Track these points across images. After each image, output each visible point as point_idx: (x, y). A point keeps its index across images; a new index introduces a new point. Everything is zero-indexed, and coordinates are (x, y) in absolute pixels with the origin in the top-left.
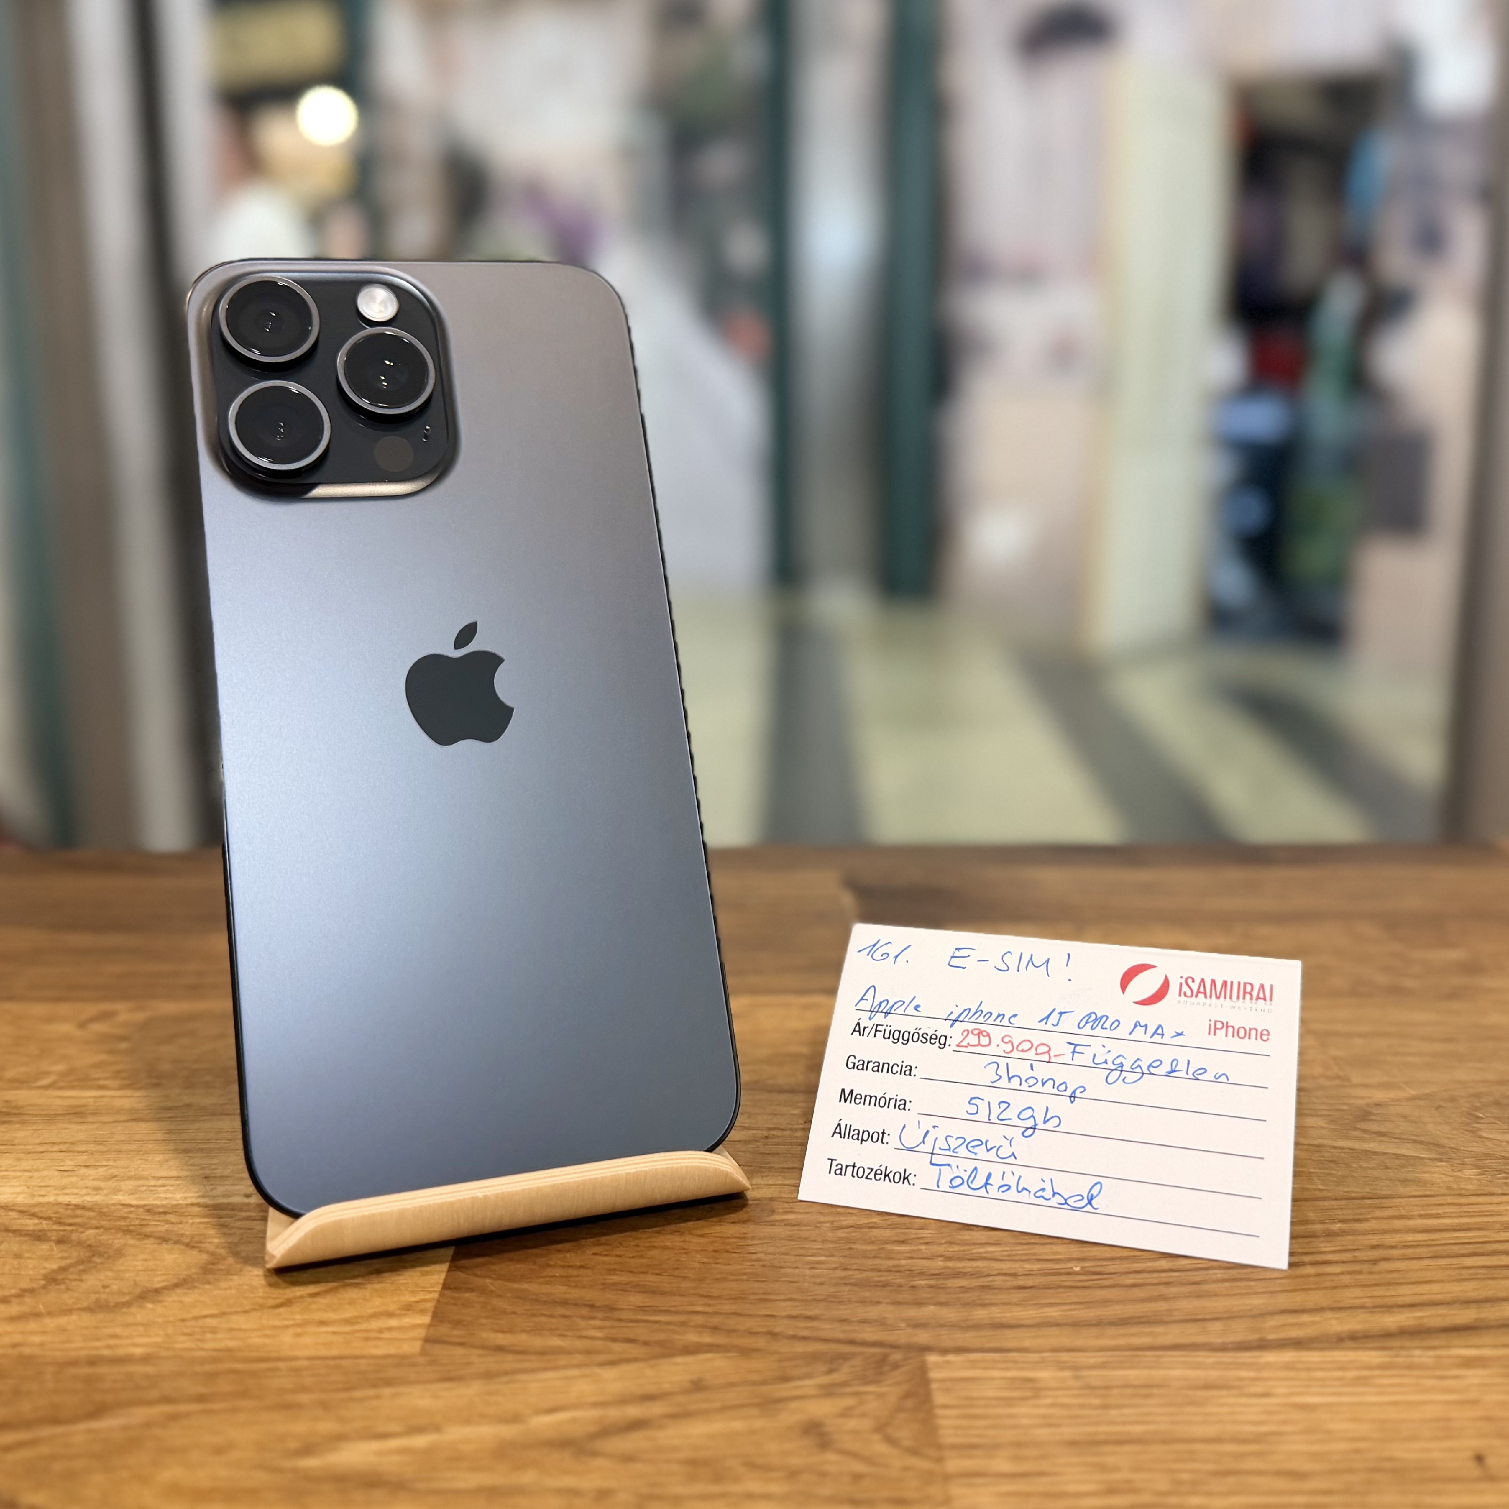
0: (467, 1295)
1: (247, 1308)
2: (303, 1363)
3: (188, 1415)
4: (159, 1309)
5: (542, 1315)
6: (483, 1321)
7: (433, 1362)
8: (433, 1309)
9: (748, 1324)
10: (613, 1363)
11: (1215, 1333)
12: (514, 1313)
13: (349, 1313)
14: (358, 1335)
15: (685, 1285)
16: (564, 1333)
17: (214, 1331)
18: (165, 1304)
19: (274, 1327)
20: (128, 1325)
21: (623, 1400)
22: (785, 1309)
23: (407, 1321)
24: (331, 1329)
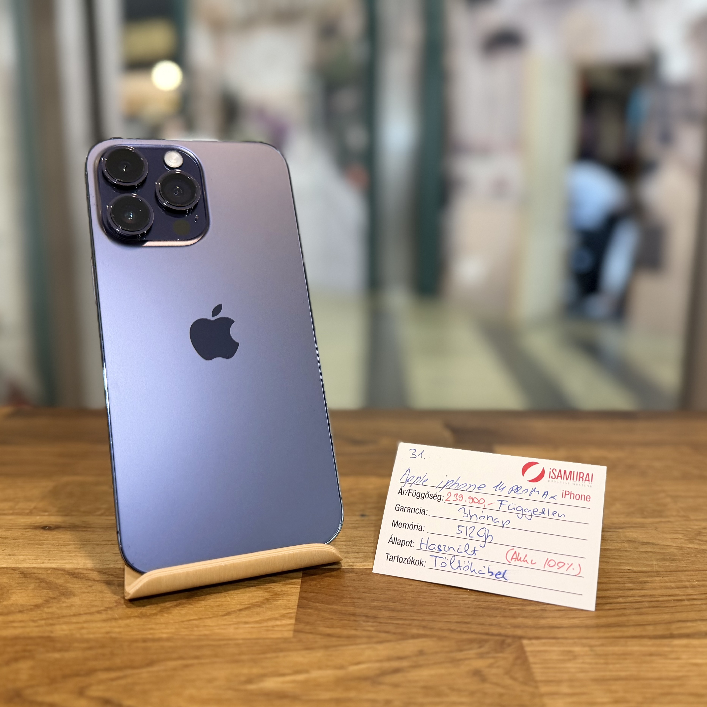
0: (309, 610)
1: (211, 616)
2: (240, 641)
3: (192, 665)
4: (171, 616)
5: (345, 620)
6: (319, 622)
7: (300, 641)
8: (295, 617)
9: (439, 625)
10: (381, 642)
11: (650, 630)
12: (332, 619)
13: (258, 618)
14: (263, 628)
15: (407, 607)
16: (356, 628)
17: (197, 626)
18: (172, 614)
19: (224, 625)
20: (157, 624)
21: (389, 659)
22: (455, 618)
23: (285, 622)
24: (250, 626)
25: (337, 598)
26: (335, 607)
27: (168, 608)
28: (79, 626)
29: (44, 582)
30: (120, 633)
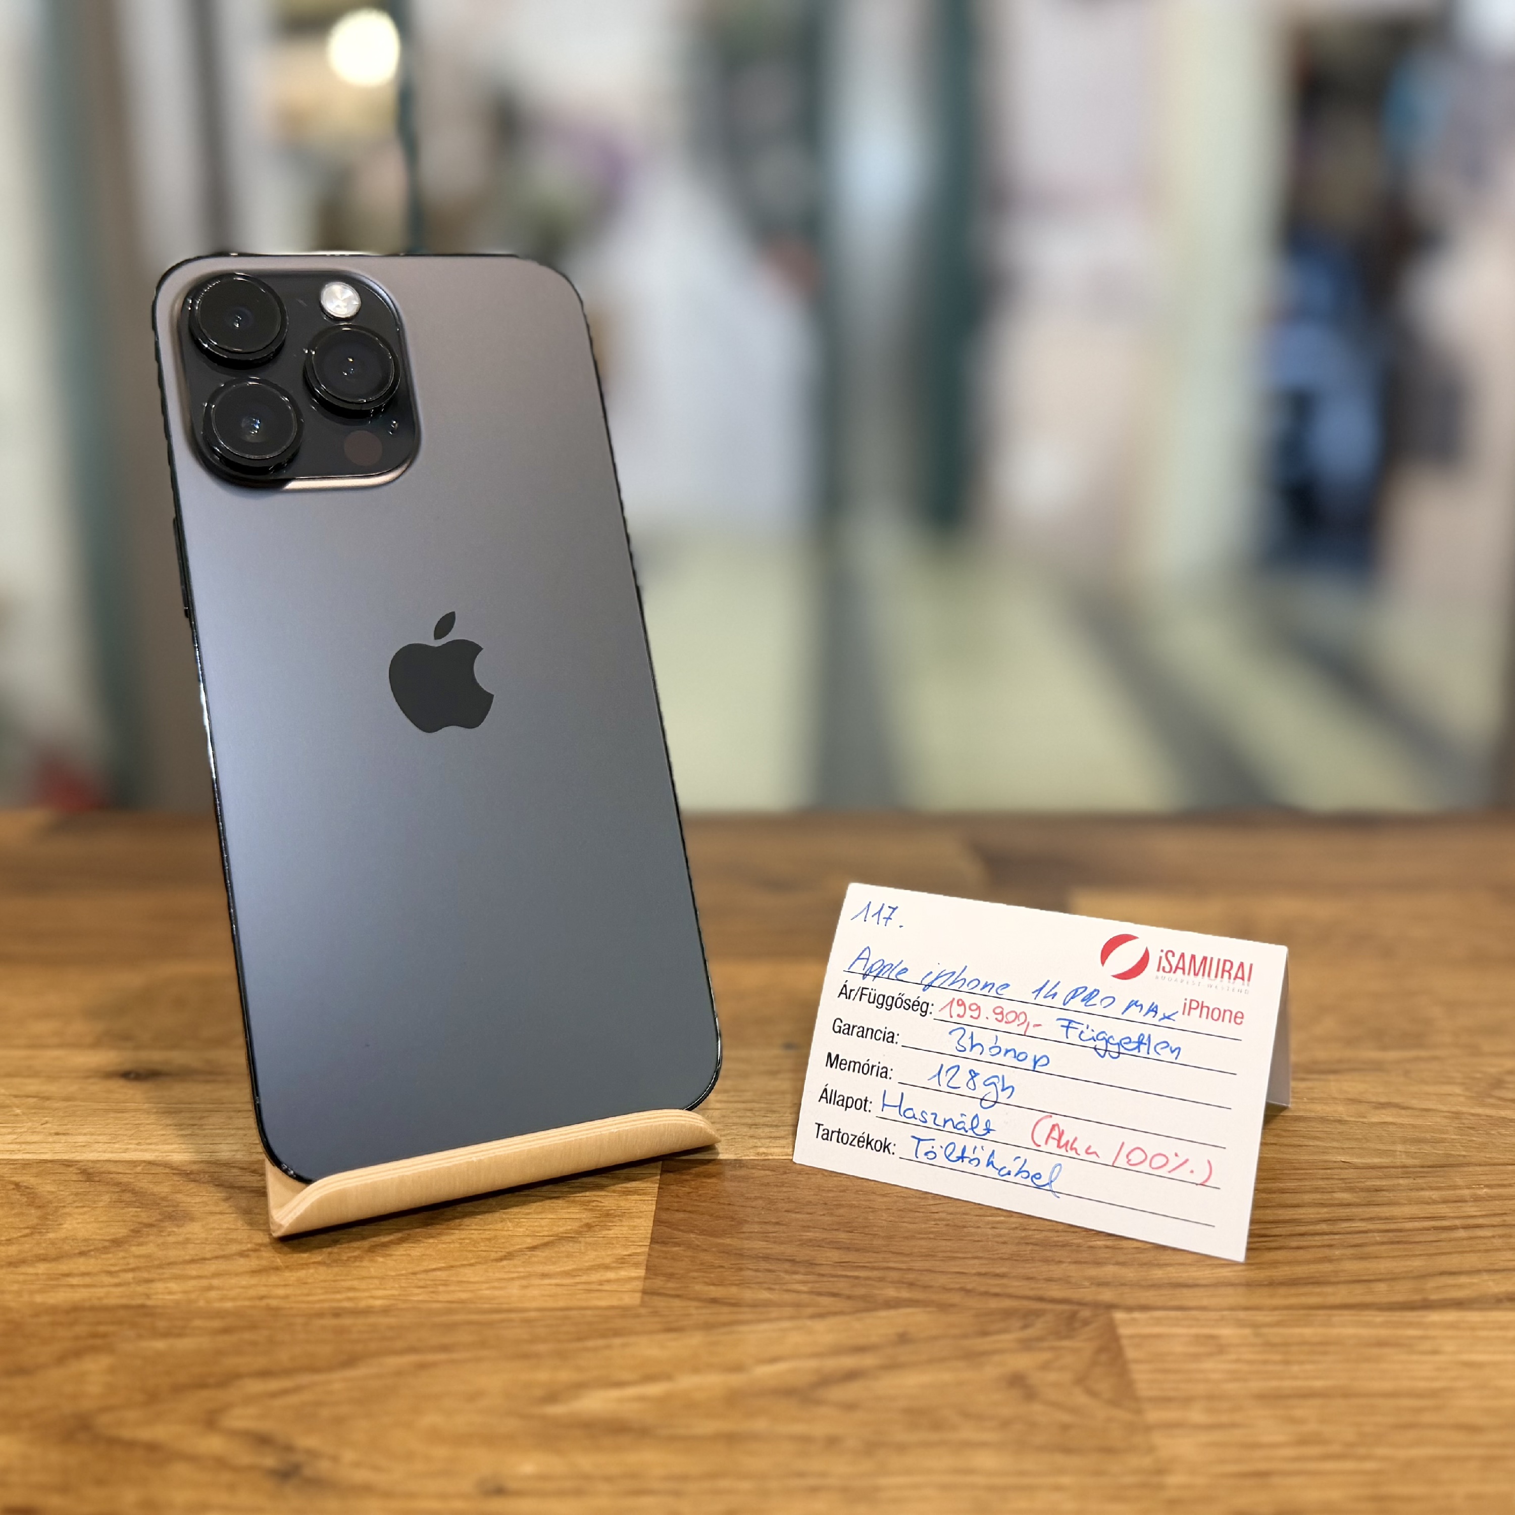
0: (675, 1249)
1: (473, 1261)
2: (533, 1314)
4: (390, 1263)
5: (749, 1269)
6: (695, 1274)
7: (655, 1313)
8: (645, 1262)
9: (942, 1280)
10: (821, 1316)
11: (1381, 1292)
12: (721, 1267)
13: (569, 1266)
14: (580, 1287)
15: (876, 1242)
16: (770, 1286)
17: (445, 1284)
18: (394, 1257)
19: (500, 1280)
20: (363, 1278)
21: (837, 1351)
22: (975, 1266)
23: (623, 1273)
24: (553, 1281)
25: (733, 1223)
26: (728, 1241)
27: (385, 1245)
28: (205, 1283)
29: (129, 1191)
30: (286, 1297)
